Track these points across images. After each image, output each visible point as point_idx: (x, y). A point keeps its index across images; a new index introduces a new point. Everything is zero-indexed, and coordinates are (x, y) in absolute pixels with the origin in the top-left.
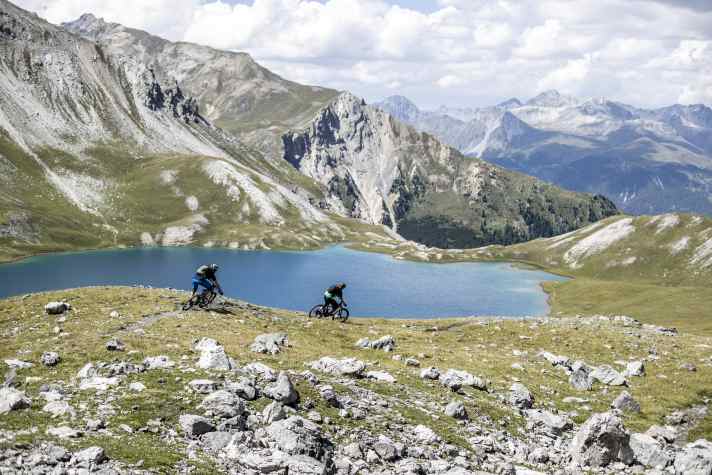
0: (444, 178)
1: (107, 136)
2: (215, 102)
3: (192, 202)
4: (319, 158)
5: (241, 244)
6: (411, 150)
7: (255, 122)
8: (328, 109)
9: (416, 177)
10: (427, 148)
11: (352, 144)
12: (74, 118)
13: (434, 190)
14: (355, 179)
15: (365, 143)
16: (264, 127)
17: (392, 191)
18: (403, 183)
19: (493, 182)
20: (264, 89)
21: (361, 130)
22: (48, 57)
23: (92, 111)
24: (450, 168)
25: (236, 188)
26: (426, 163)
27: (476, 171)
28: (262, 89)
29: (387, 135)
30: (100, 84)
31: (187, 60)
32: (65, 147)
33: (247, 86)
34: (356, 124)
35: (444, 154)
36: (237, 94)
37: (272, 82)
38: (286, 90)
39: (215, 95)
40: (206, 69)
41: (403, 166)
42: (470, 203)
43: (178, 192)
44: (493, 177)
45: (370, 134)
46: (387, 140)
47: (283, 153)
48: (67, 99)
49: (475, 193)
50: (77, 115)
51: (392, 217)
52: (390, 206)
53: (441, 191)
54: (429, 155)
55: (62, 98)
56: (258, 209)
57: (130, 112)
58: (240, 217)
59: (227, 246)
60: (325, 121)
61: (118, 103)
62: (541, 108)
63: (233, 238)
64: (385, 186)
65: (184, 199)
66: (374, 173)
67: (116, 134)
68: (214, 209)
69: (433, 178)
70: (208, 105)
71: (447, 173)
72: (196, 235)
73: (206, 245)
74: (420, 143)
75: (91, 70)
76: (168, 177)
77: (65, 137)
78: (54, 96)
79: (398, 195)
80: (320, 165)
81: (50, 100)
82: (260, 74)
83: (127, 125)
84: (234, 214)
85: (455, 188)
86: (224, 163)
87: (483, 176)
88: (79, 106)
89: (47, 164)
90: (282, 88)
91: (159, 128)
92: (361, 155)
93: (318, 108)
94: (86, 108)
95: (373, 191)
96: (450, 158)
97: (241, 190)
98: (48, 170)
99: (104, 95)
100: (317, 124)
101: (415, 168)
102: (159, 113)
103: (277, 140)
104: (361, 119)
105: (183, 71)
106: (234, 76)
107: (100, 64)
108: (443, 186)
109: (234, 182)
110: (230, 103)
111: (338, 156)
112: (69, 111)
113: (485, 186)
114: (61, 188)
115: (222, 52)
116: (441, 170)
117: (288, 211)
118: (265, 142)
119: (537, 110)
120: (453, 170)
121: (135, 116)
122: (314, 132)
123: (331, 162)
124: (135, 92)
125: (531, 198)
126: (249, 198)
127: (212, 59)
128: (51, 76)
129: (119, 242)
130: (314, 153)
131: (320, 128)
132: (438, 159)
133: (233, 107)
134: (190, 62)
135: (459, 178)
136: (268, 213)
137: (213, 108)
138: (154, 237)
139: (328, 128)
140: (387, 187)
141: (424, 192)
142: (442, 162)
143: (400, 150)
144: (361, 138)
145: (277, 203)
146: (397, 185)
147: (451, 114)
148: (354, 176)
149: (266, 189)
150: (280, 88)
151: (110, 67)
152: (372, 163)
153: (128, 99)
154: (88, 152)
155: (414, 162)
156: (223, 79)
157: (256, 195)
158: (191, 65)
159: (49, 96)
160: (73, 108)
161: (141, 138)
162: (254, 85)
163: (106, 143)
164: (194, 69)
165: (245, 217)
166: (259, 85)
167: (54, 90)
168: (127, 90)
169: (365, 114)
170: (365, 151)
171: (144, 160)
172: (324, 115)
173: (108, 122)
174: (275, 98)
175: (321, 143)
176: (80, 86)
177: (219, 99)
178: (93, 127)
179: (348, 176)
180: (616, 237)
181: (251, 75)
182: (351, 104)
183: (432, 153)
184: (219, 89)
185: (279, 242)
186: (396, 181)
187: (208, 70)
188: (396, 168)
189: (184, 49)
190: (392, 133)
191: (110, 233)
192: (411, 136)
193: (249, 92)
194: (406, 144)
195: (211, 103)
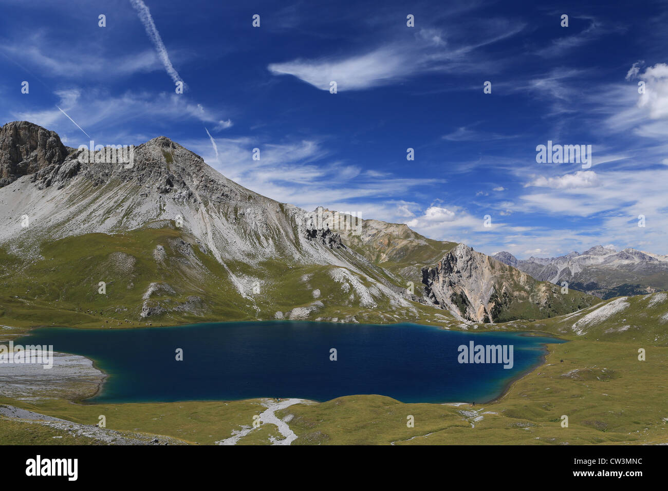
0: (523, 294)
1: (276, 255)
2: (387, 252)
3: (317, 293)
4: (444, 282)
5: (339, 319)
6: (502, 277)
7: (408, 262)
8: (451, 253)
9: (505, 293)
10: (512, 275)
11: (465, 274)
12: (258, 244)
13: (517, 302)
14: (467, 295)
15: (473, 273)
16: (413, 265)
17: (490, 302)
18: (497, 297)
19: (555, 295)
20: (414, 244)
21: (471, 265)
22: (248, 210)
23: (271, 241)
24: (527, 287)
25: (348, 284)
26: (511, 284)
27: (544, 289)
28: (413, 244)
29: (487, 268)
30: (279, 225)
31: (372, 229)
32: (246, 260)
33: (405, 242)
34: (468, 262)
35: (523, 279)
36: (398, 247)
37: (419, 240)
38: (427, 244)
39: (387, 248)
40: (382, 234)
41: (497, 286)
42: (540, 308)
43: (309, 287)
44: (555, 293)
45: (476, 268)
46: (487, 272)
47: (422, 279)
48: (256, 234)
49: (543, 302)
50: (260, 243)
51: (490, 317)
52: (488, 311)
53: (521, 301)
54: (513, 280)
55: (253, 233)
56: (360, 297)
57: (294, 241)
58: (347, 302)
59: (331, 320)
60: (448, 260)
61: (287, 235)
62: (592, 256)
63: (336, 315)
64: (486, 298)
65: (311, 291)
66: (479, 291)
67: (282, 254)
68: (330, 298)
69: (516, 293)
70: (382, 254)
71: (525, 291)
72: (311, 313)
73: (316, 320)
74: (507, 272)
75: (275, 218)
76: (305, 278)
77: (249, 255)
78: (248, 232)
79: (494, 304)
80: (445, 286)
81: (246, 234)
82: (413, 236)
83: (291, 248)
84: (343, 300)
85: (530, 300)
86: (343, 269)
87: (548, 292)
88: (262, 237)
89: (231, 270)
90: (425, 243)
91: (311, 251)
92: (471, 280)
93: (445, 253)
94: (267, 239)
95: (478, 302)
96: (527, 281)
97: (351, 285)
98: (231, 274)
99: (279, 231)
100: (443, 262)
101: (504, 287)
102: (313, 242)
103: (418, 271)
104: (471, 259)
105: (370, 235)
106: (398, 237)
107: (280, 214)
108: (523, 298)
109: (348, 280)
110: (395, 252)
111: (456, 281)
112: (255, 241)
113: (550, 298)
114: (236, 284)
115: (391, 224)
116: (521, 289)
117: (381, 300)
118: (412, 273)
119: (590, 257)
120: (529, 289)
121: (297, 244)
122: (442, 267)
123: (451, 284)
124: (299, 230)
125: (580, 305)
126: (355, 291)
127: (386, 228)
128: (248, 221)
129: (259, 317)
130: (441, 279)
131: (445, 264)
132: (519, 282)
133: (396, 254)
134: (373, 230)
135: (532, 294)
136: (366, 299)
137: (385, 255)
138: (284, 314)
139: (450, 264)
140: (487, 298)
141: (510, 302)
142: (522, 284)
143: (495, 277)
144: (471, 269)
145: (375, 294)
146: (493, 298)
147: (537, 262)
148: (466, 293)
149: (367, 285)
150: (423, 243)
151: (286, 216)
152: (478, 285)
153: (295, 234)
154: (261, 263)
155: (504, 284)
156: (391, 238)
157: (361, 289)
158: (374, 232)
159: (245, 232)
160: (258, 238)
161: (297, 256)
162: (409, 242)
163: (274, 258)
164: (375, 234)
165: (350, 302)
166: (411, 242)
167: (249, 228)
168: (295, 229)
169: (473, 256)
170: (473, 277)
171: (295, 269)
172: (448, 257)
173: (279, 247)
174: (420, 248)
175: (445, 273)
176: (265, 226)
177: (389, 250)
178: (269, 249)
179: (462, 292)
180: (614, 311)
181: (407, 236)
182: (465, 250)
183: (515, 278)
184: (389, 244)
185: (366, 318)
186: (493, 296)
187: (383, 234)
188: (492, 288)
189: (371, 223)
190: (490, 267)
191: (255, 311)
192: (502, 269)
193: (406, 246)
194: (498, 273)
195: (384, 253)
